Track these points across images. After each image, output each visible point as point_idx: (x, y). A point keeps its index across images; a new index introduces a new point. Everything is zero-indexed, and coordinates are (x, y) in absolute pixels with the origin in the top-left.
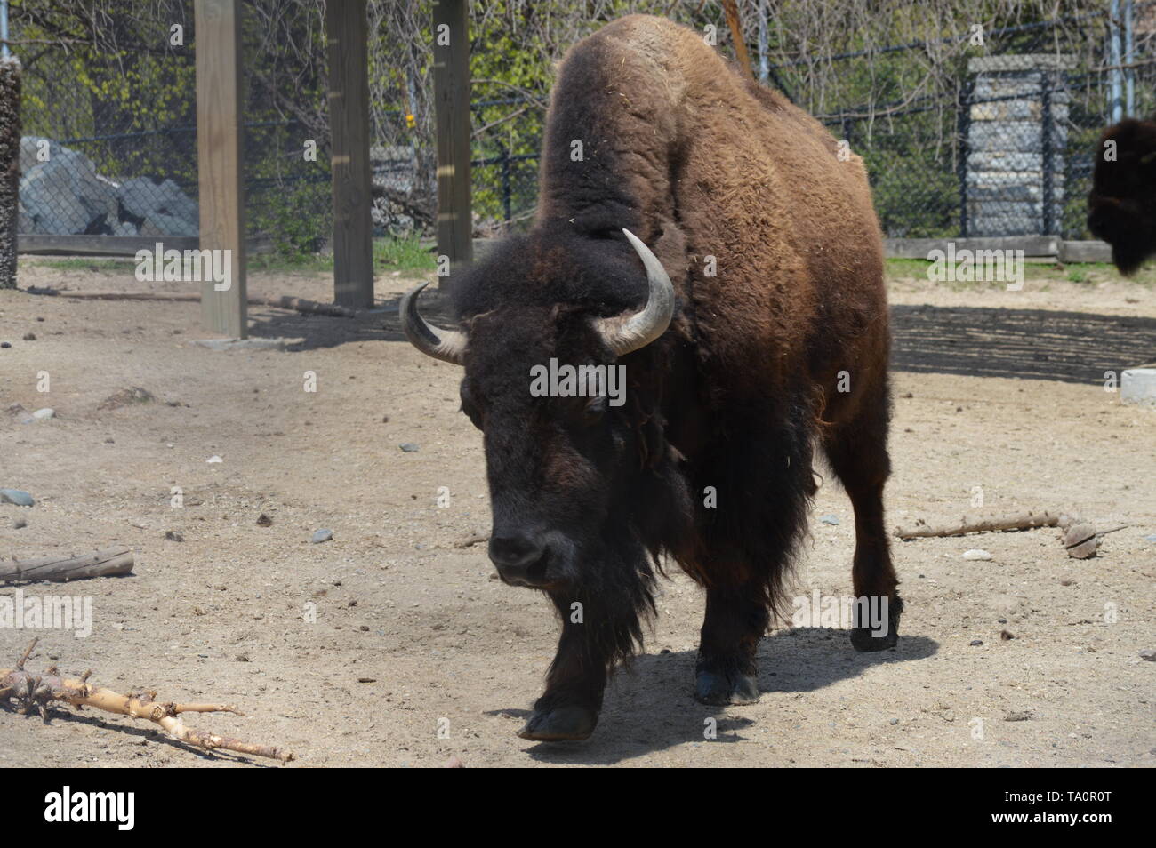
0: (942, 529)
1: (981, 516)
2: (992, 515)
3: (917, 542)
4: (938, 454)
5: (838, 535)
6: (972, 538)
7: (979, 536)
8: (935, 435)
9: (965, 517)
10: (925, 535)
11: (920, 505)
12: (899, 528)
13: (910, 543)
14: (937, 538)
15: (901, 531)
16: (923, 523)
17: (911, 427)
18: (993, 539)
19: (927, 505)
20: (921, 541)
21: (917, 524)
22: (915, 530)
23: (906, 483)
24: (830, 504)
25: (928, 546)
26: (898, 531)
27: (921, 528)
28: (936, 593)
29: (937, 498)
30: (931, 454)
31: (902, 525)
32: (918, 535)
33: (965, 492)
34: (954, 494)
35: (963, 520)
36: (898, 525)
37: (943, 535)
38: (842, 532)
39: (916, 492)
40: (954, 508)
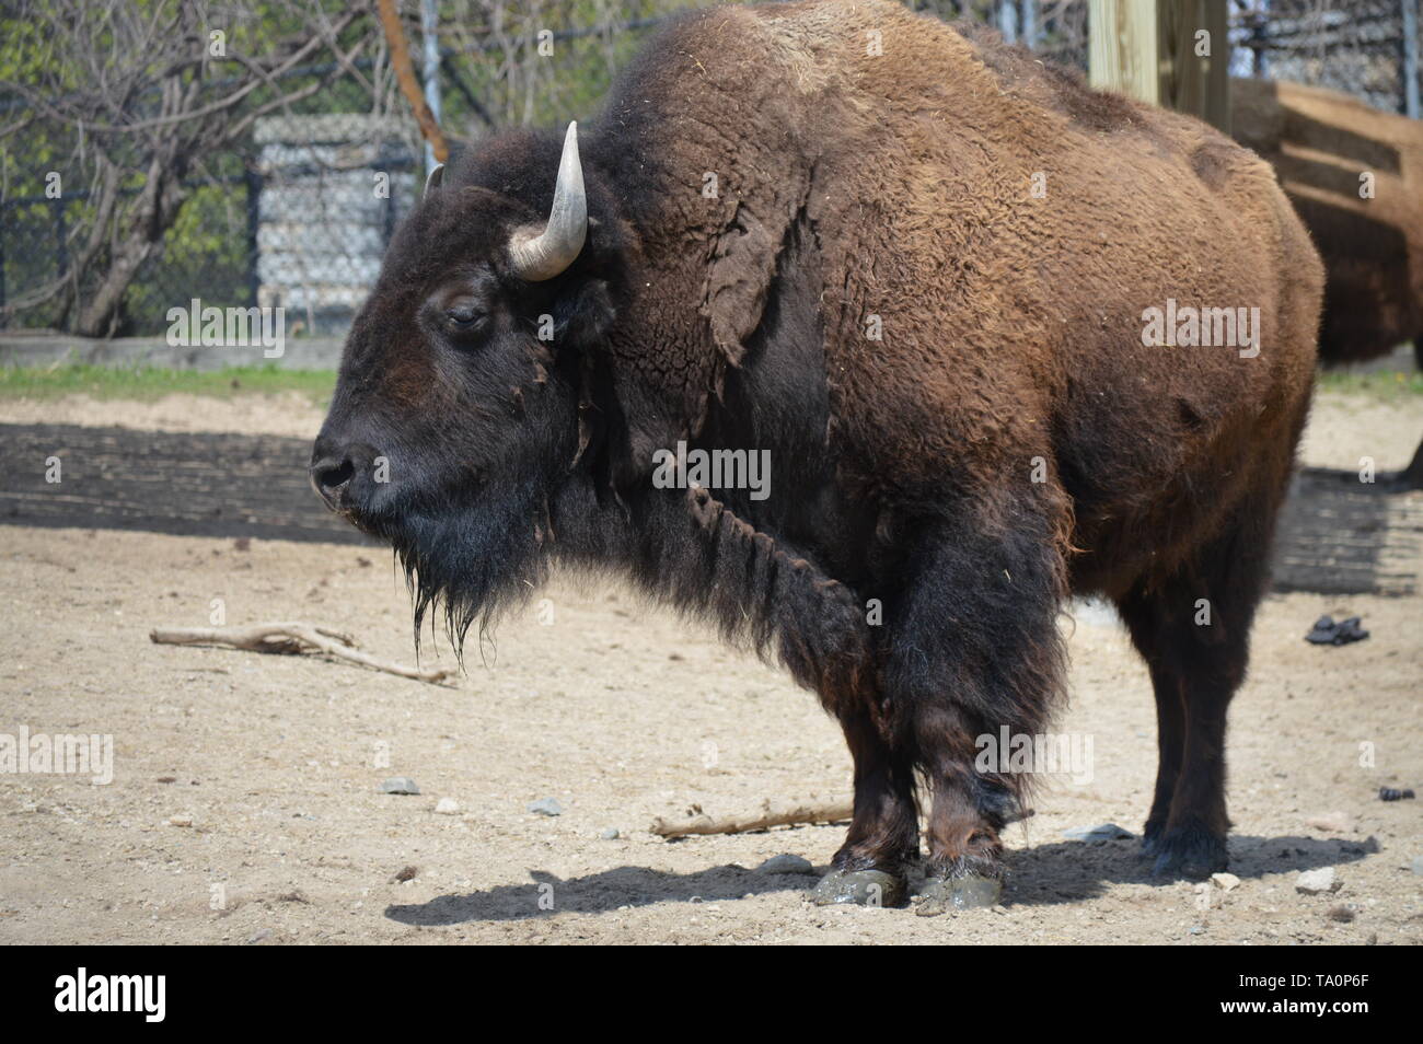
0: (730, 821)
1: (795, 799)
2: (812, 796)
3: (690, 842)
4: (725, 696)
5: (559, 832)
6: (779, 835)
7: (792, 833)
8: (720, 665)
9: (768, 801)
10: (703, 831)
11: (693, 781)
12: (659, 819)
13: (678, 844)
14: (722, 836)
15: (663, 825)
16: (699, 810)
17: (679, 651)
18: (814, 837)
19: (706, 781)
20: (695, 841)
21: (690, 814)
22: (687, 822)
23: (670, 744)
24: (546, 782)
25: (707, 850)
26: (657, 824)
27: (696, 820)
28: (719, 930)
29: (722, 769)
30: (712, 697)
31: (665, 814)
32: (692, 831)
33: (768, 759)
34: (750, 762)
35: (766, 806)
36: (658, 815)
37: (732, 830)
38: (566, 826)
39: (689, 759)
40: (750, 785)
